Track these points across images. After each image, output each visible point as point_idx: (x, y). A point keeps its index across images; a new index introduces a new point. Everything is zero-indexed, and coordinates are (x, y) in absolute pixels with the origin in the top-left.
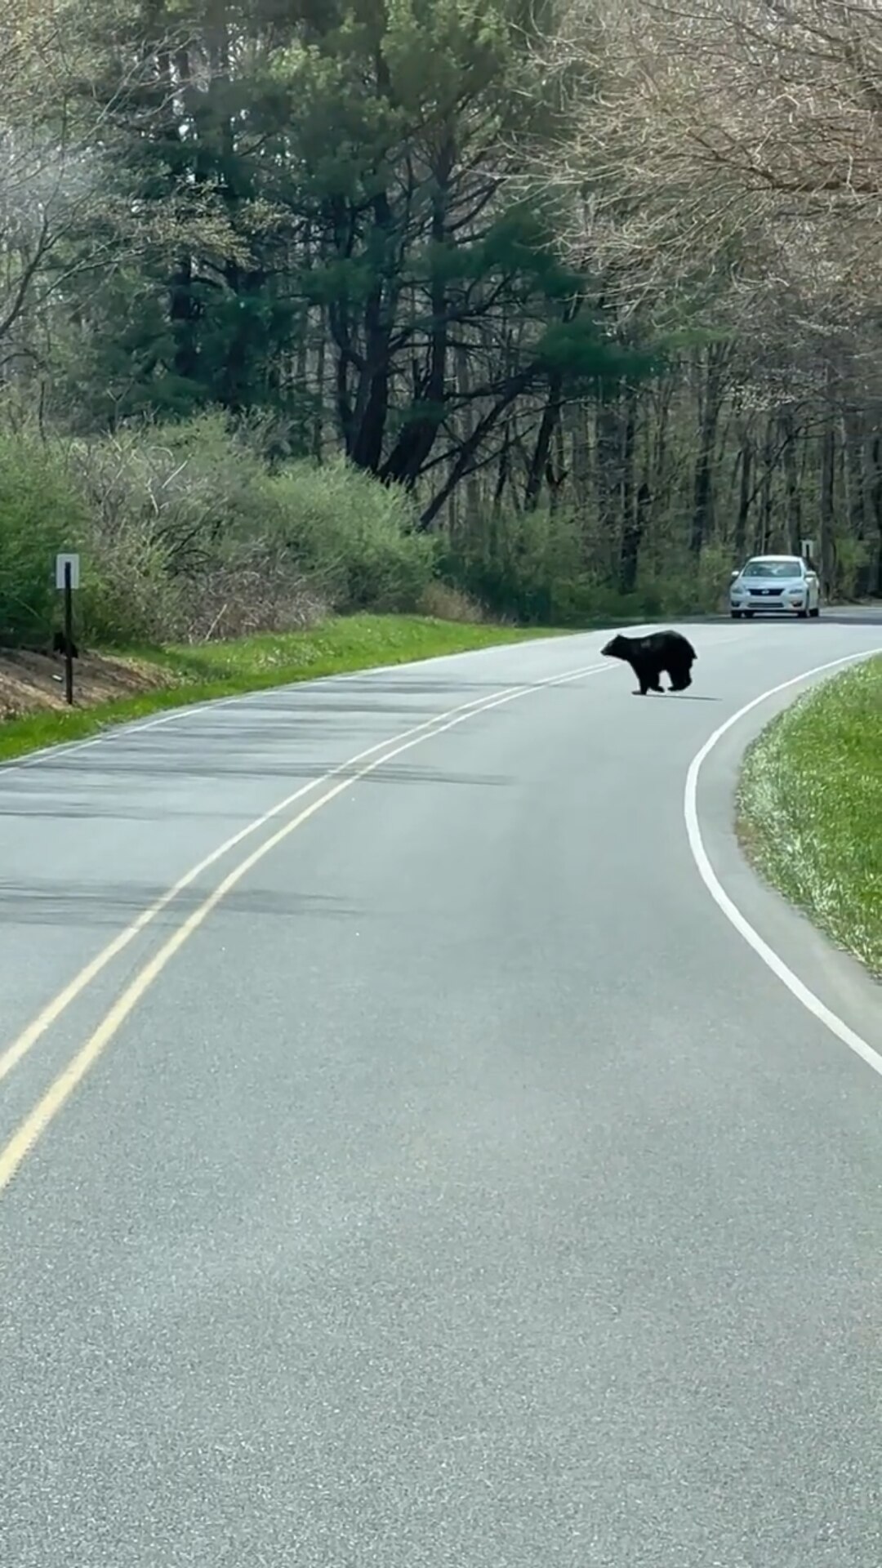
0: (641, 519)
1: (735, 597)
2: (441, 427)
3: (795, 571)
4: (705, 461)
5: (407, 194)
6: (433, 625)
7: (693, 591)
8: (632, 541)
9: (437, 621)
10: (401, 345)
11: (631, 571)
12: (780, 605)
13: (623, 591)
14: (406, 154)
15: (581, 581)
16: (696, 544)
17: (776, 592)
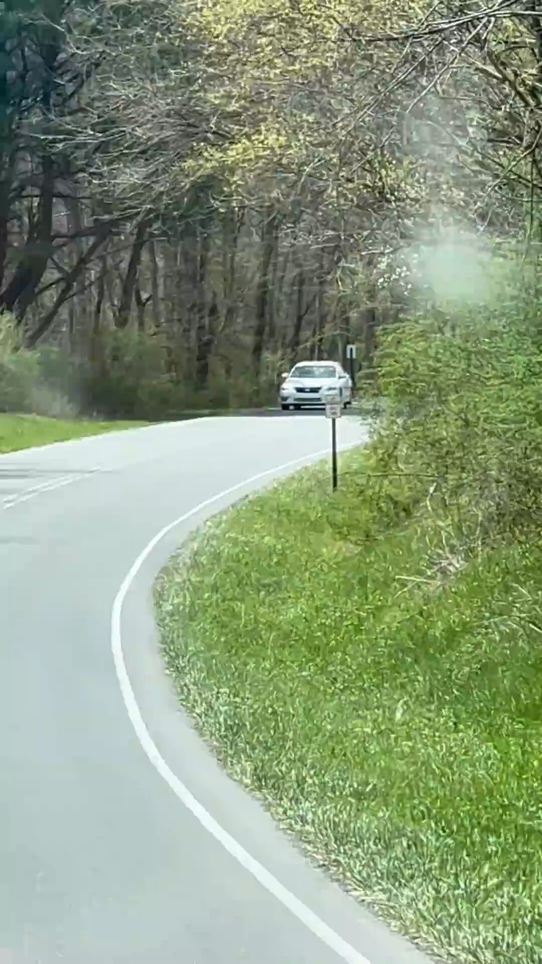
0: (212, 332)
1: (284, 393)
2: (49, 261)
3: (331, 373)
4: (264, 285)
5: (22, 77)
6: (34, 422)
7: (255, 388)
8: (205, 348)
9: (39, 418)
10: (20, 197)
11: (204, 370)
12: (319, 399)
13: (197, 389)
14: (21, 46)
15: (163, 380)
16: (258, 350)
17: (315, 390)
